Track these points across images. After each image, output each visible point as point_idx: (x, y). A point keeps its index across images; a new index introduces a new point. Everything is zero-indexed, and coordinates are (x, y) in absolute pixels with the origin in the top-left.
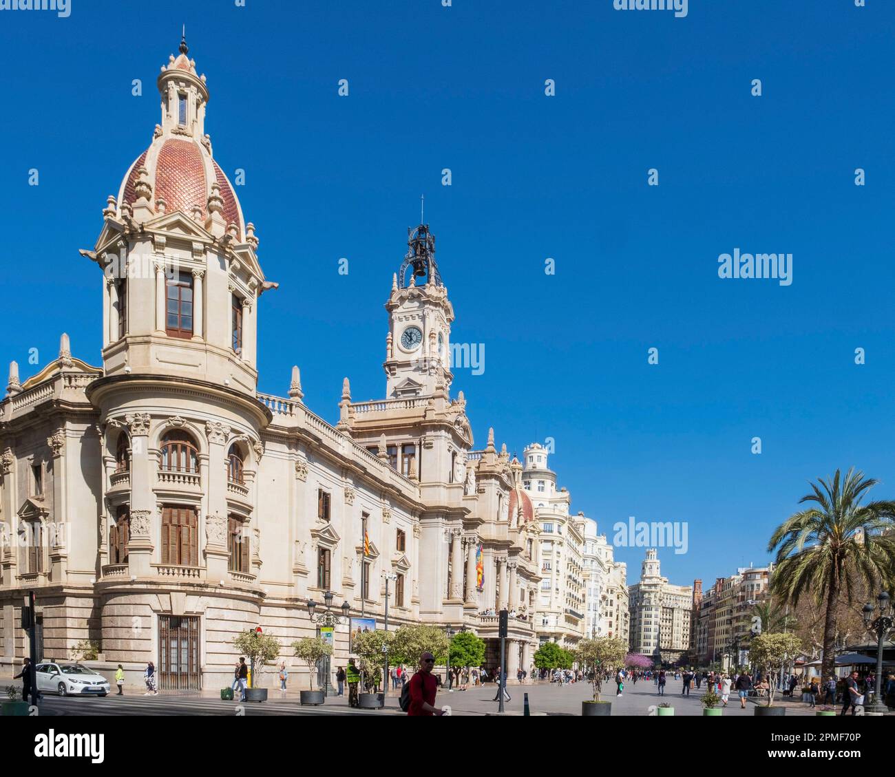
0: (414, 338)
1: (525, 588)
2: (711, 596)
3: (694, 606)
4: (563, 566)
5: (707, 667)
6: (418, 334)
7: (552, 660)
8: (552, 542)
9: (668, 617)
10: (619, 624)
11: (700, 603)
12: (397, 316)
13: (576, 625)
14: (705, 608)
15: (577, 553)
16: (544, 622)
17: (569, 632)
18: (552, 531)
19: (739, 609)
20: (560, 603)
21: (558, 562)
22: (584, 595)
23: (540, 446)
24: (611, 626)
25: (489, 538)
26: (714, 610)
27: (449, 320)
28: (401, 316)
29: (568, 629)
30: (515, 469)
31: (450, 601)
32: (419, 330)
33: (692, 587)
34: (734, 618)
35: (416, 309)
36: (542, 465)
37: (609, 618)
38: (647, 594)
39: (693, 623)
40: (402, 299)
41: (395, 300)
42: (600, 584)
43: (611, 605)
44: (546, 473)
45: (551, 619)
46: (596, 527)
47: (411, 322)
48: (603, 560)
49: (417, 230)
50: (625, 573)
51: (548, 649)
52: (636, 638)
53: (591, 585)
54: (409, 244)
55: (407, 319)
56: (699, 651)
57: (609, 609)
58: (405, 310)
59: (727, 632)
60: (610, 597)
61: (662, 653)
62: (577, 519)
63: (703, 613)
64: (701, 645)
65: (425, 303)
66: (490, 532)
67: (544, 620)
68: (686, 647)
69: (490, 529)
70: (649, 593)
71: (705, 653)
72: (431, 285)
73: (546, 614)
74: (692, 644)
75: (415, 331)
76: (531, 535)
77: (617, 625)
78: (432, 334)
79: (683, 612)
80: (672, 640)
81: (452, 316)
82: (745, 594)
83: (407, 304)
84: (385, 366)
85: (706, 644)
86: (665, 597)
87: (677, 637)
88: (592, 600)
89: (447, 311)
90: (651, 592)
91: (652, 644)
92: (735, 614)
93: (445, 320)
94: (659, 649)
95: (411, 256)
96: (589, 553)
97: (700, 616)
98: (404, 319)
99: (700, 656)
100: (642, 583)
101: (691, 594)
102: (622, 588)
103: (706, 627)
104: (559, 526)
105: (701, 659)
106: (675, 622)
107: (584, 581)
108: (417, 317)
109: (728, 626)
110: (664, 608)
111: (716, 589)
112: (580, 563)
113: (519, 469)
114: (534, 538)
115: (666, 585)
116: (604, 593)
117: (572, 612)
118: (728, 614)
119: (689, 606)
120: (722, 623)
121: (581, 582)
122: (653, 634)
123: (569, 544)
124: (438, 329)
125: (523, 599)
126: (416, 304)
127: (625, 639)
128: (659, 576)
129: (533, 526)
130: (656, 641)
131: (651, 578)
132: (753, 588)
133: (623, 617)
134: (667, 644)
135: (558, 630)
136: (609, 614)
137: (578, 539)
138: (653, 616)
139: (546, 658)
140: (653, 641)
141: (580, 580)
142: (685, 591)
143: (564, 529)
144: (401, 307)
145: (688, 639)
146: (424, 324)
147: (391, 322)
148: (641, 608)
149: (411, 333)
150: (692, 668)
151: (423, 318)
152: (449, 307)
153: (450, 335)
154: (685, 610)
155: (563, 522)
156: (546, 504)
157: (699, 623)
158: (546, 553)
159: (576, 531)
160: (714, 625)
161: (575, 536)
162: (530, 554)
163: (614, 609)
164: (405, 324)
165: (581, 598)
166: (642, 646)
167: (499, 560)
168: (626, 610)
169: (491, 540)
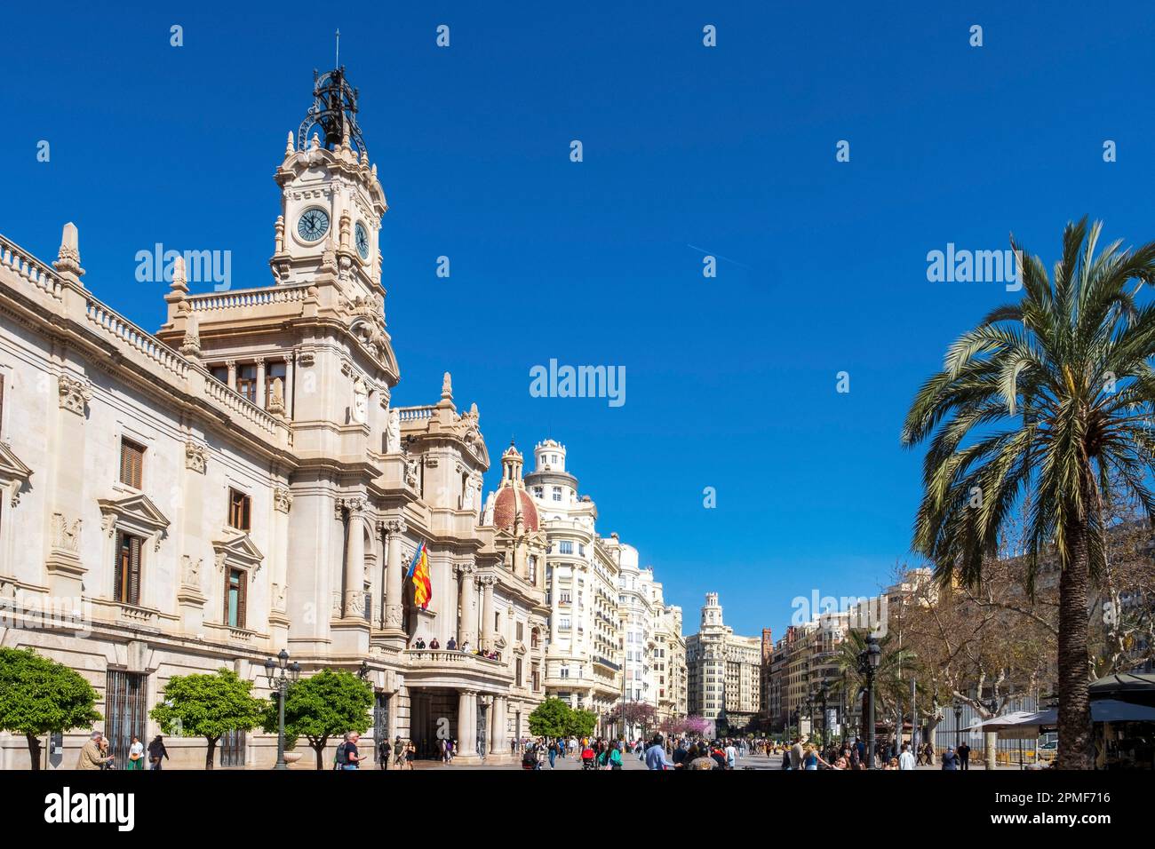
0: (318, 225)
1: (524, 621)
2: (782, 647)
3: (764, 660)
4: (588, 599)
5: (781, 732)
6: (324, 218)
7: (555, 725)
8: (572, 566)
9: (734, 673)
10: (674, 681)
11: (770, 656)
12: (292, 192)
13: (612, 678)
14: (776, 662)
15: (611, 585)
16: (563, 674)
17: (598, 686)
18: (571, 552)
19: (817, 661)
20: (586, 648)
21: (580, 593)
22: (621, 640)
23: (555, 444)
24: (662, 681)
25: (443, 535)
26: (787, 664)
27: (378, 209)
28: (298, 192)
29: (597, 682)
30: (512, 461)
31: (385, 632)
32: (324, 212)
33: (760, 639)
34: (811, 673)
35: (320, 181)
36: (559, 467)
37: (659, 673)
38: (708, 646)
39: (763, 680)
40: (300, 167)
41: (287, 167)
42: (645, 627)
43: (662, 656)
44: (563, 477)
45: (573, 669)
46: (637, 557)
47: (313, 201)
48: (649, 598)
49: (328, 75)
50: (680, 618)
51: (548, 708)
52: (697, 698)
53: (632, 628)
54: (314, 94)
55: (307, 196)
56: (772, 713)
57: (659, 660)
58: (303, 184)
59: (803, 690)
60: (659, 645)
61: (728, 717)
62: (610, 542)
63: (774, 668)
64: (774, 706)
65: (333, 172)
66: (446, 526)
67: (562, 670)
68: (756, 709)
69: (446, 521)
70: (711, 644)
71: (778, 716)
72: (344, 148)
73: (566, 662)
74: (763, 705)
75: (319, 214)
76: (535, 551)
77: (671, 681)
78: (344, 217)
79: (751, 668)
80: (739, 701)
81: (383, 203)
82: (822, 643)
83: (307, 174)
84: (272, 264)
85: (779, 705)
86: (730, 649)
87: (746, 698)
88: (633, 647)
89: (374, 195)
90: (713, 643)
91: (716, 706)
92: (812, 668)
93: (373, 210)
94: (724, 712)
95: (317, 111)
96: (629, 588)
97: (772, 672)
98: (302, 196)
99: (773, 719)
100: (702, 632)
101: (760, 647)
102: (677, 637)
103: (779, 684)
104: (581, 546)
105: (774, 724)
106: (743, 679)
107: (621, 622)
108: (322, 194)
109: (804, 683)
110: (728, 662)
111: (787, 639)
112: (615, 598)
113: (517, 462)
114: (539, 555)
115: (730, 636)
116: (650, 640)
117: (602, 660)
118: (803, 668)
119: (758, 661)
120: (797, 679)
121: (617, 622)
122: (717, 693)
123: (597, 572)
124: (356, 215)
125: (520, 637)
126: (321, 174)
127: (683, 700)
128: (722, 625)
129: (537, 538)
130: (721, 701)
131: (712, 627)
132: (831, 637)
133: (679, 672)
134: (734, 705)
135: (581, 683)
136: (659, 668)
137: (610, 567)
138: (716, 672)
139: (546, 722)
140: (717, 702)
141: (616, 620)
142: (753, 642)
143: (589, 550)
144: (298, 179)
145: (758, 699)
146: (332, 203)
147: (284, 200)
148: (702, 662)
149: (313, 218)
150: (764, 735)
151: (331, 195)
152: (377, 189)
153: (381, 232)
154: (754, 666)
155: (587, 541)
156: (564, 517)
157: (770, 680)
158: (563, 580)
159: (608, 557)
160: (787, 682)
161: (606, 562)
162: (535, 576)
163: (666, 661)
164: (304, 203)
165: (616, 642)
166: (705, 708)
167: (461, 569)
168: (683, 663)
169: (445, 538)
